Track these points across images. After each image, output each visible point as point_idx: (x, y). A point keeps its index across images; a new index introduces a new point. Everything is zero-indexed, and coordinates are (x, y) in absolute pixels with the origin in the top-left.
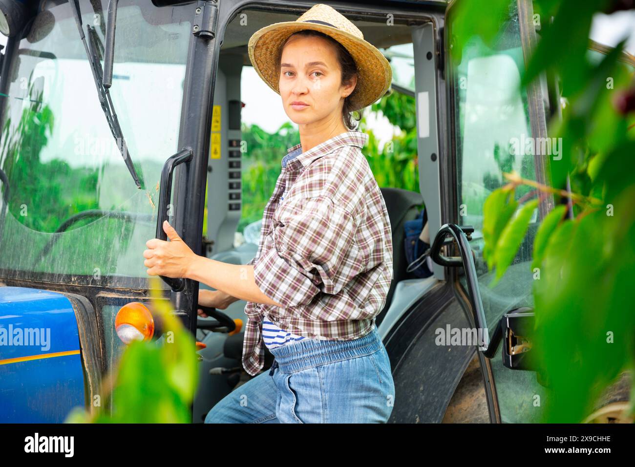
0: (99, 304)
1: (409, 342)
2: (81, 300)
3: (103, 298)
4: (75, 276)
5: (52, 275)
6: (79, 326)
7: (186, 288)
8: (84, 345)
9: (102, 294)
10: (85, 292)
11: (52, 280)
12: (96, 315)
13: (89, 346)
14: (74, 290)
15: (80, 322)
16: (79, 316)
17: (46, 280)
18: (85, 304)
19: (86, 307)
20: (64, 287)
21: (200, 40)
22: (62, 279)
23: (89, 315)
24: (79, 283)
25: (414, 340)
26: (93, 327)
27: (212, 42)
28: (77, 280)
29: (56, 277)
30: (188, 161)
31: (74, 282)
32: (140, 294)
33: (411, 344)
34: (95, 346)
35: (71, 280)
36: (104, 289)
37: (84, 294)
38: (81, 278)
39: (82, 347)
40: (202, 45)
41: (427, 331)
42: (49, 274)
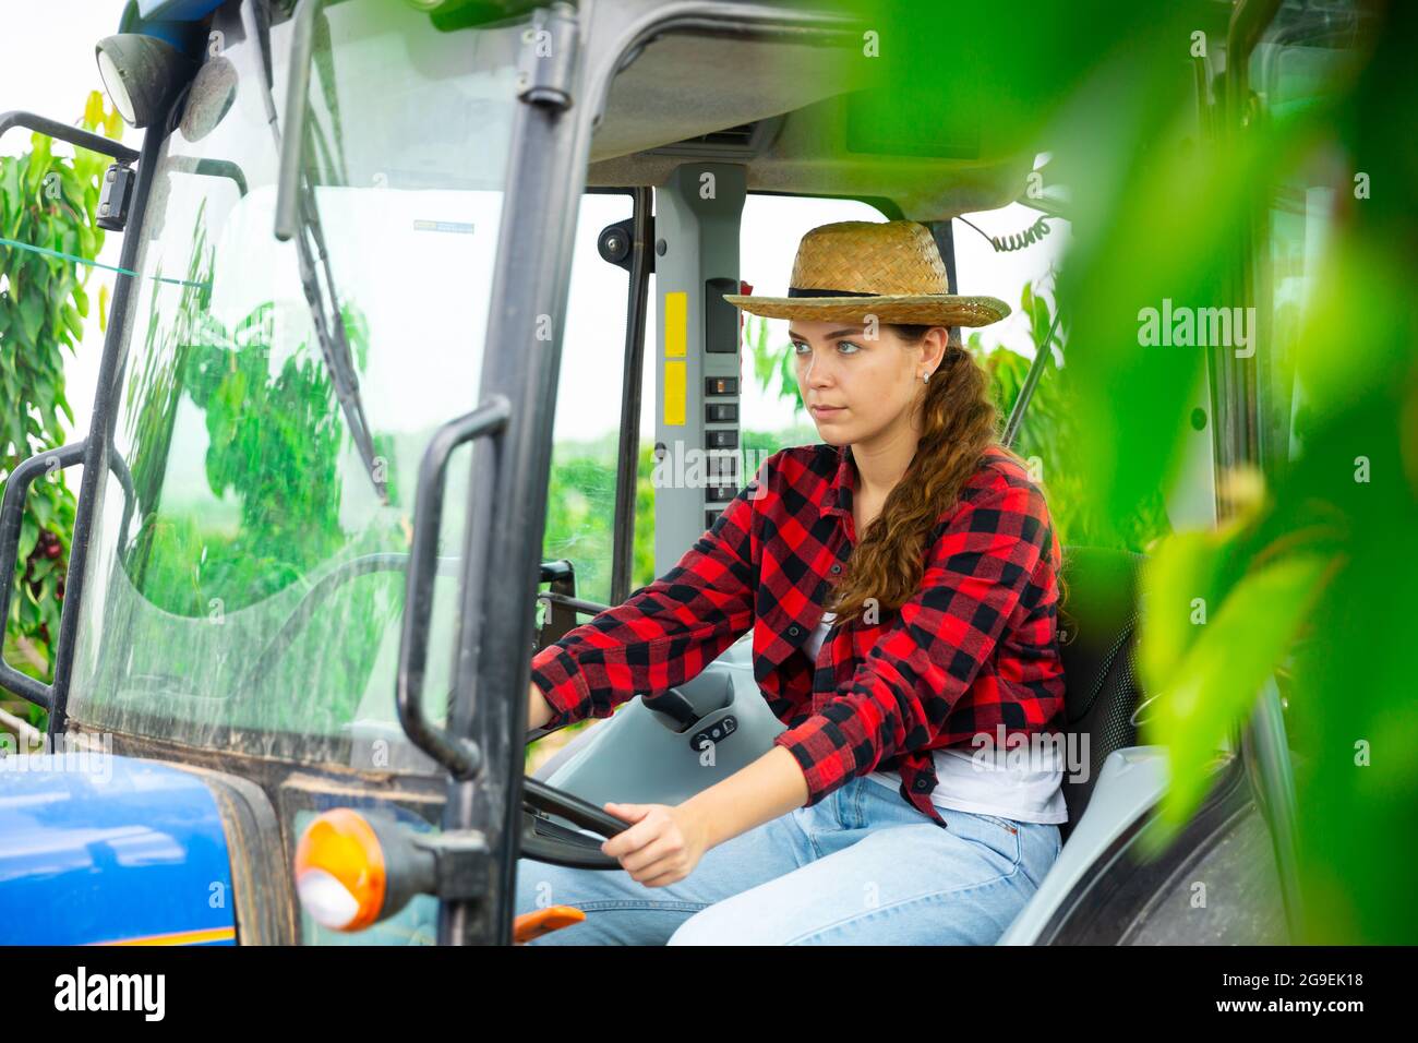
0: (287, 806)
1: (1127, 919)
2: (247, 796)
3: (296, 791)
4: (238, 730)
5: (191, 726)
6: (234, 864)
7: (485, 772)
8: (247, 916)
9: (298, 782)
10: (261, 773)
11: (190, 740)
12: (281, 833)
13: (259, 917)
14: (236, 767)
15: (238, 854)
16: (234, 837)
17: (177, 738)
18: (253, 806)
19: (258, 813)
20: (216, 759)
21: (537, 113)
22: (210, 738)
23: (262, 835)
24: (246, 750)
25: (1143, 914)
26: (271, 868)
27: (568, 118)
28: (243, 740)
29: (198, 731)
30: (495, 432)
31: (235, 747)
32: (378, 785)
33: (1134, 924)
34: (274, 919)
35: (228, 743)
36: (297, 767)
37: (257, 778)
38: (250, 737)
39: (241, 919)
40: (541, 126)
41: (1177, 890)
42: (186, 723)
